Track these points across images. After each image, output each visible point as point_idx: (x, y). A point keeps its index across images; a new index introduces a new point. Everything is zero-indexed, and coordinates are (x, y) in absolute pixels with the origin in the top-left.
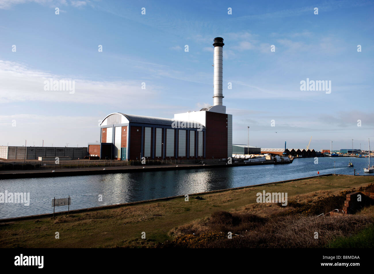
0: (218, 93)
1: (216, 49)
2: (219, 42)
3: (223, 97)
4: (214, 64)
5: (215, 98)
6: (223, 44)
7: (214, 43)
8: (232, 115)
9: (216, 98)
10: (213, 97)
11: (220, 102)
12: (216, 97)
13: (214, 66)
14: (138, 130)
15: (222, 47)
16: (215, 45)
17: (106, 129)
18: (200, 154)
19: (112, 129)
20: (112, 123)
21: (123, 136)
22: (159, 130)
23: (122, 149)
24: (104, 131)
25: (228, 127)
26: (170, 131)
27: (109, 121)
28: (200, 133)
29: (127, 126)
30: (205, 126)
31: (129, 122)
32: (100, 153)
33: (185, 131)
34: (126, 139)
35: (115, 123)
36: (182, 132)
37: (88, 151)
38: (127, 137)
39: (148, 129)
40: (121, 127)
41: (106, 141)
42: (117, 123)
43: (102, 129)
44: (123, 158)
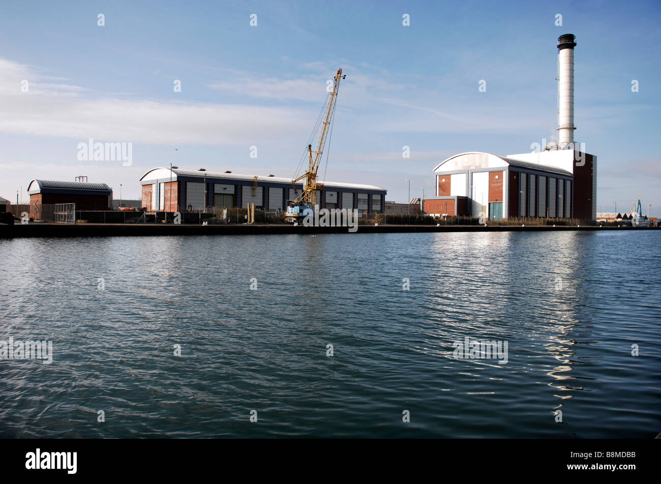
0: (568, 122)
1: (564, 53)
2: (568, 42)
3: (576, 128)
4: (559, 76)
5: (560, 130)
6: (575, 44)
7: (558, 43)
8: (596, 157)
9: (563, 130)
10: (558, 130)
11: (571, 136)
12: (565, 128)
13: (559, 80)
14: (515, 178)
15: (572, 50)
16: (561, 47)
17: (448, 176)
18: (568, 215)
19: (464, 176)
20: (464, 167)
21: (492, 185)
22: (533, 178)
23: (492, 205)
24: (444, 180)
25: (593, 174)
26: (542, 180)
27: (456, 164)
28: (568, 183)
29: (502, 171)
30: (572, 172)
31: (508, 164)
32: (454, 211)
33: (555, 180)
34: (502, 190)
35: (473, 168)
36: (552, 181)
37: (421, 209)
38: (502, 187)
39: (523, 177)
40: (488, 173)
41: (449, 194)
42: (476, 167)
43: (438, 177)
44: (494, 217)
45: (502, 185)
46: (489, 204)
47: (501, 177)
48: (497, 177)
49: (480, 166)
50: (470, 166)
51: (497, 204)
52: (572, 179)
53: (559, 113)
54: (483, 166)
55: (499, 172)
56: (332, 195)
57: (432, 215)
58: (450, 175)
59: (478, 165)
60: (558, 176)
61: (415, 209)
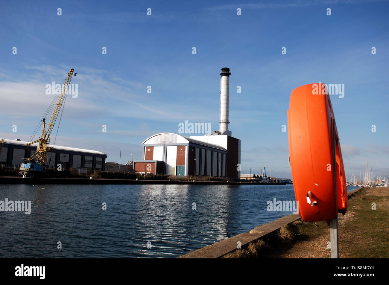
0: (225, 119)
1: (224, 78)
2: (226, 72)
3: (229, 123)
4: (221, 92)
5: (221, 123)
6: (230, 74)
7: (221, 72)
8: (240, 140)
9: (222, 123)
10: (220, 123)
11: (227, 128)
12: (224, 122)
13: (221, 94)
14: (193, 150)
15: (228, 77)
16: (222, 75)
17: (151, 148)
18: (224, 175)
19: (162, 147)
20: (162, 142)
21: (179, 154)
22: (203, 151)
23: (178, 167)
24: (149, 150)
25: (239, 151)
26: (209, 152)
27: (157, 140)
28: (224, 155)
29: (185, 146)
30: (226, 148)
31: (189, 142)
32: (154, 171)
33: (217, 153)
34: (185, 158)
35: (167, 143)
36: (215, 154)
37: (133, 169)
38: (185, 156)
39: (198, 150)
40: (177, 146)
41: (152, 159)
42: (169, 142)
43: (145, 147)
44: (180, 175)
45: (185, 155)
46: (177, 166)
47: (184, 149)
48: (182, 149)
49: (172, 142)
50: (166, 141)
51: (182, 167)
52: (227, 153)
53: (220, 113)
54: (174, 142)
55: (183, 147)
56: (65, 156)
57: (140, 173)
58: (153, 147)
59: (170, 141)
60: (219, 151)
61: (129, 169)
